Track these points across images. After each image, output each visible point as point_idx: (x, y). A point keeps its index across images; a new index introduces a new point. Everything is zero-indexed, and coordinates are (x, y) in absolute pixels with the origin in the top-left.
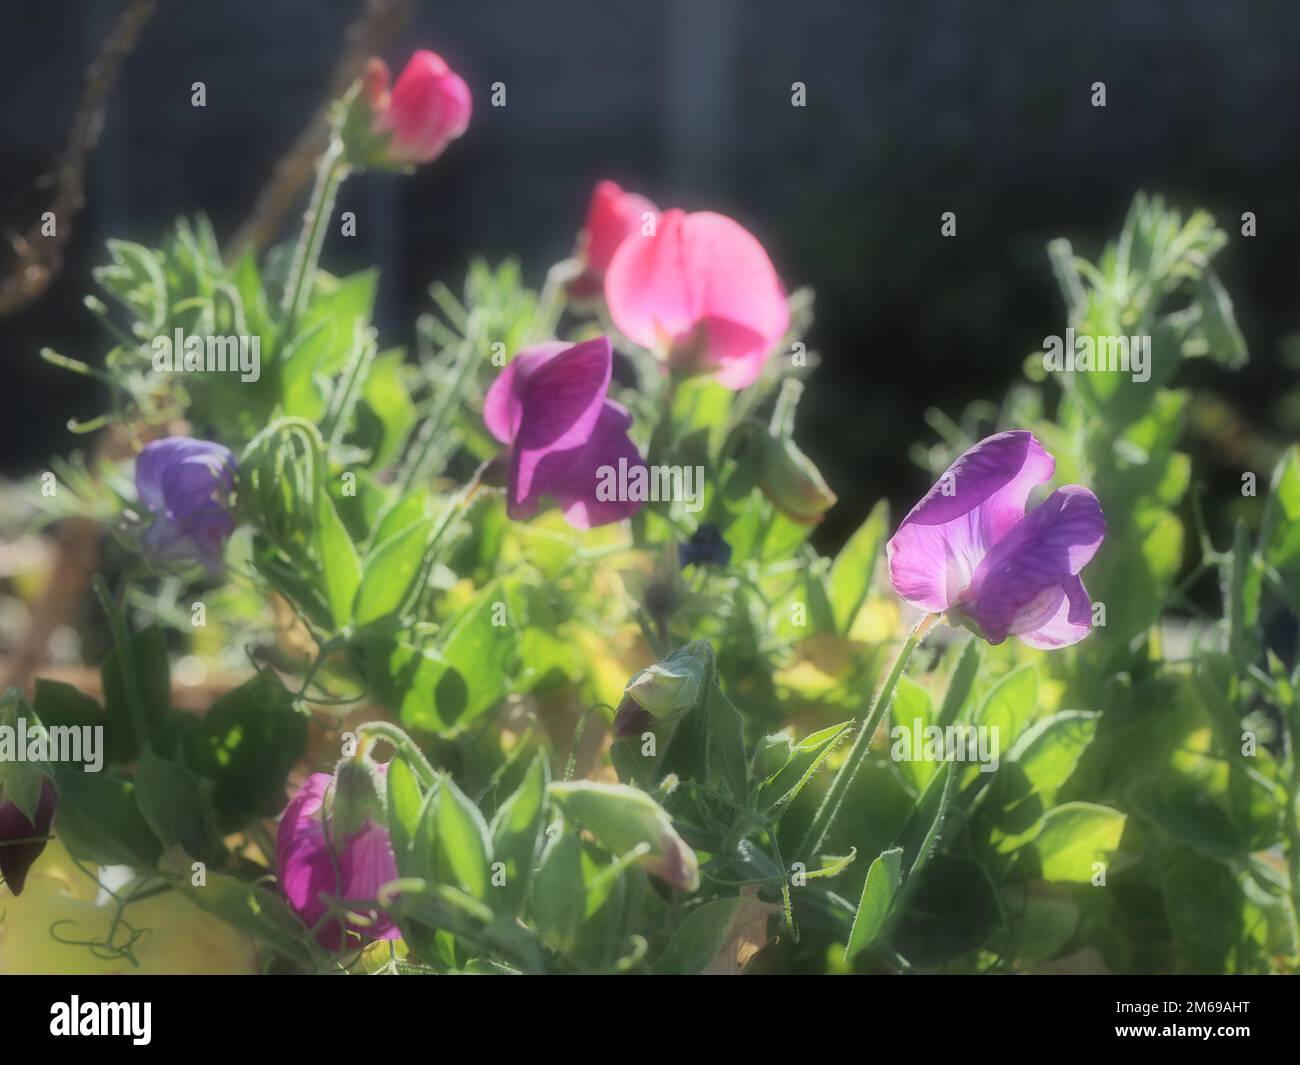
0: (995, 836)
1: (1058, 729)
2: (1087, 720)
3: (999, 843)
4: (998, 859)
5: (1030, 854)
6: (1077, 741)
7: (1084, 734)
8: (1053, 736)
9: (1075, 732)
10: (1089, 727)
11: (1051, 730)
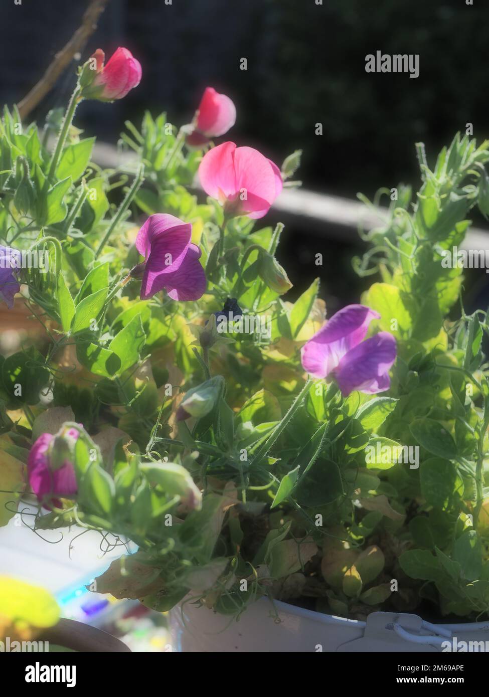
0: (347, 447)
1: (380, 404)
2: (394, 402)
3: (348, 450)
4: (347, 456)
5: (361, 455)
6: (388, 410)
7: (391, 407)
8: (377, 407)
9: (387, 407)
10: (394, 404)
11: (376, 404)
